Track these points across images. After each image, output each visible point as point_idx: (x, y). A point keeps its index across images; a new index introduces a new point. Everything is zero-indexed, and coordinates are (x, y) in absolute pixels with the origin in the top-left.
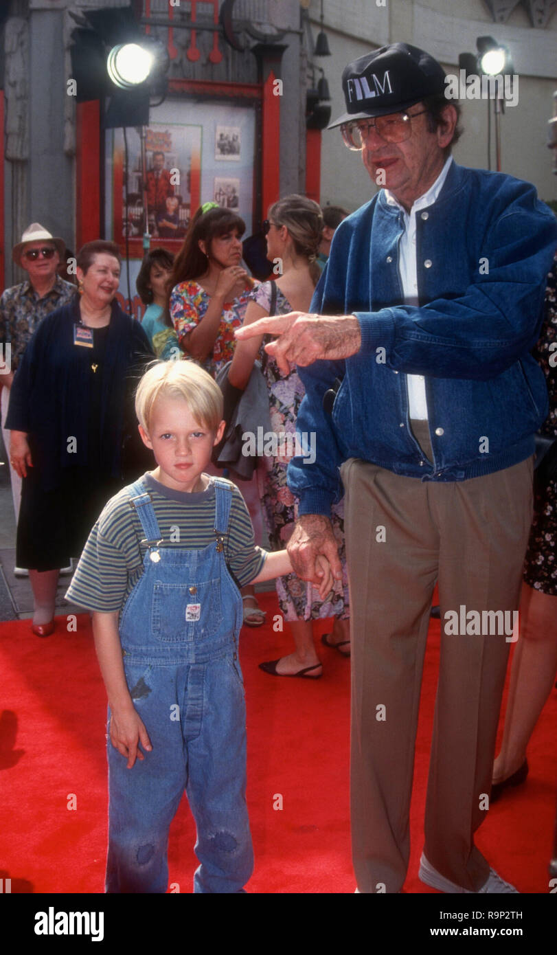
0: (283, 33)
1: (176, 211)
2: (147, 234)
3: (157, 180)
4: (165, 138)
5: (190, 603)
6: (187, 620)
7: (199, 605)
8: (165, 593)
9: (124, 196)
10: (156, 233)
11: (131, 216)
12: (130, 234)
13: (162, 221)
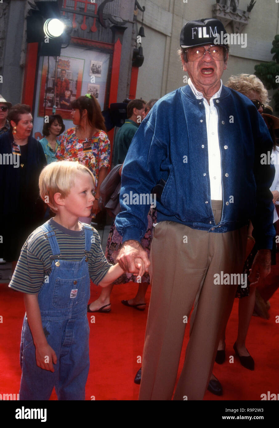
0: (125, 22)
1: (69, 97)
2: (55, 106)
3: (62, 82)
4: (67, 64)
5: (73, 289)
6: (71, 297)
7: (77, 290)
8: (61, 284)
9: (46, 88)
10: (59, 106)
11: (48, 97)
12: (47, 106)
13: (62, 101)
